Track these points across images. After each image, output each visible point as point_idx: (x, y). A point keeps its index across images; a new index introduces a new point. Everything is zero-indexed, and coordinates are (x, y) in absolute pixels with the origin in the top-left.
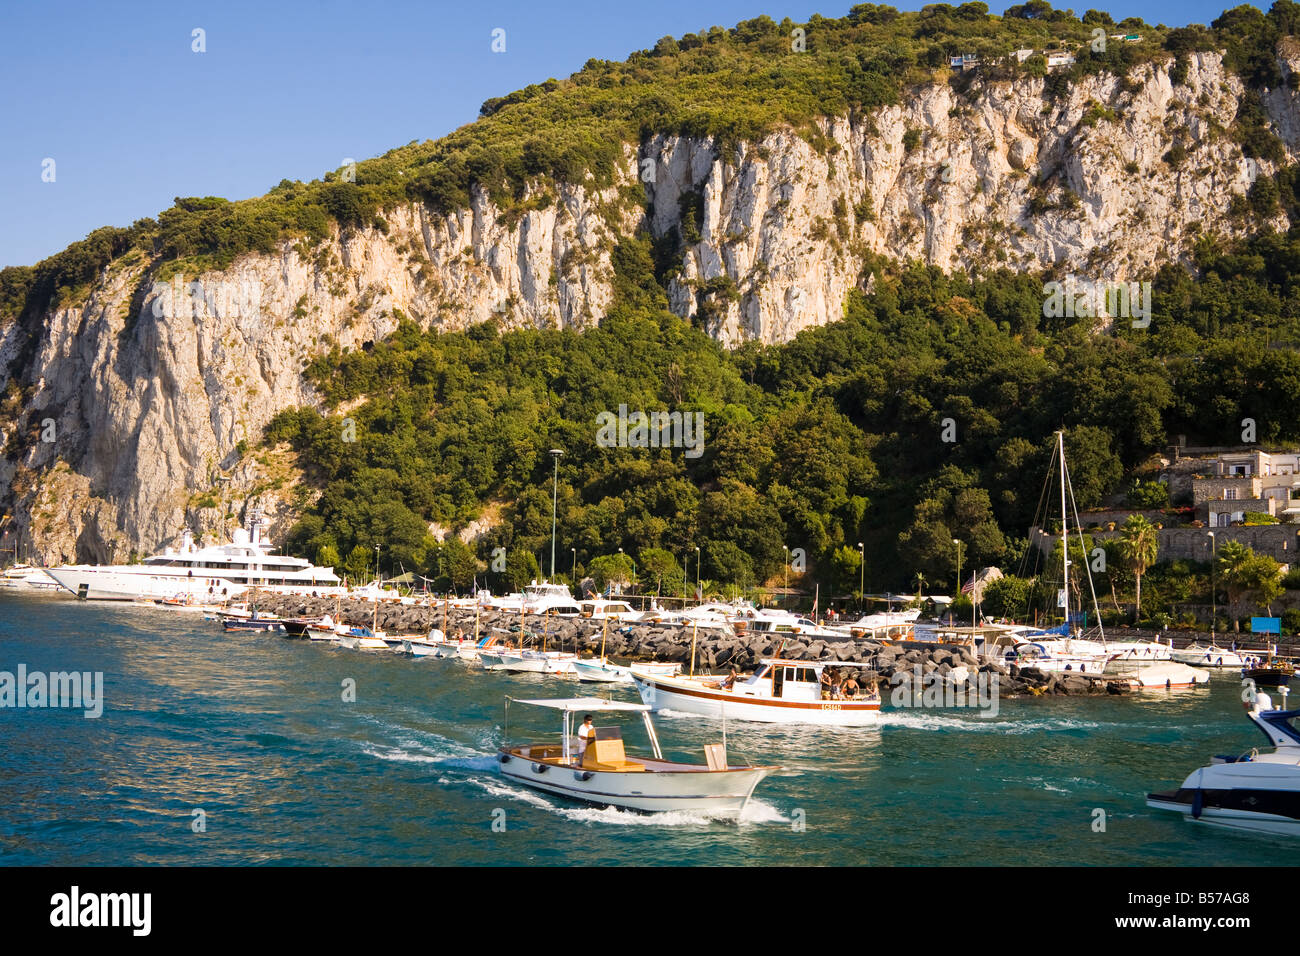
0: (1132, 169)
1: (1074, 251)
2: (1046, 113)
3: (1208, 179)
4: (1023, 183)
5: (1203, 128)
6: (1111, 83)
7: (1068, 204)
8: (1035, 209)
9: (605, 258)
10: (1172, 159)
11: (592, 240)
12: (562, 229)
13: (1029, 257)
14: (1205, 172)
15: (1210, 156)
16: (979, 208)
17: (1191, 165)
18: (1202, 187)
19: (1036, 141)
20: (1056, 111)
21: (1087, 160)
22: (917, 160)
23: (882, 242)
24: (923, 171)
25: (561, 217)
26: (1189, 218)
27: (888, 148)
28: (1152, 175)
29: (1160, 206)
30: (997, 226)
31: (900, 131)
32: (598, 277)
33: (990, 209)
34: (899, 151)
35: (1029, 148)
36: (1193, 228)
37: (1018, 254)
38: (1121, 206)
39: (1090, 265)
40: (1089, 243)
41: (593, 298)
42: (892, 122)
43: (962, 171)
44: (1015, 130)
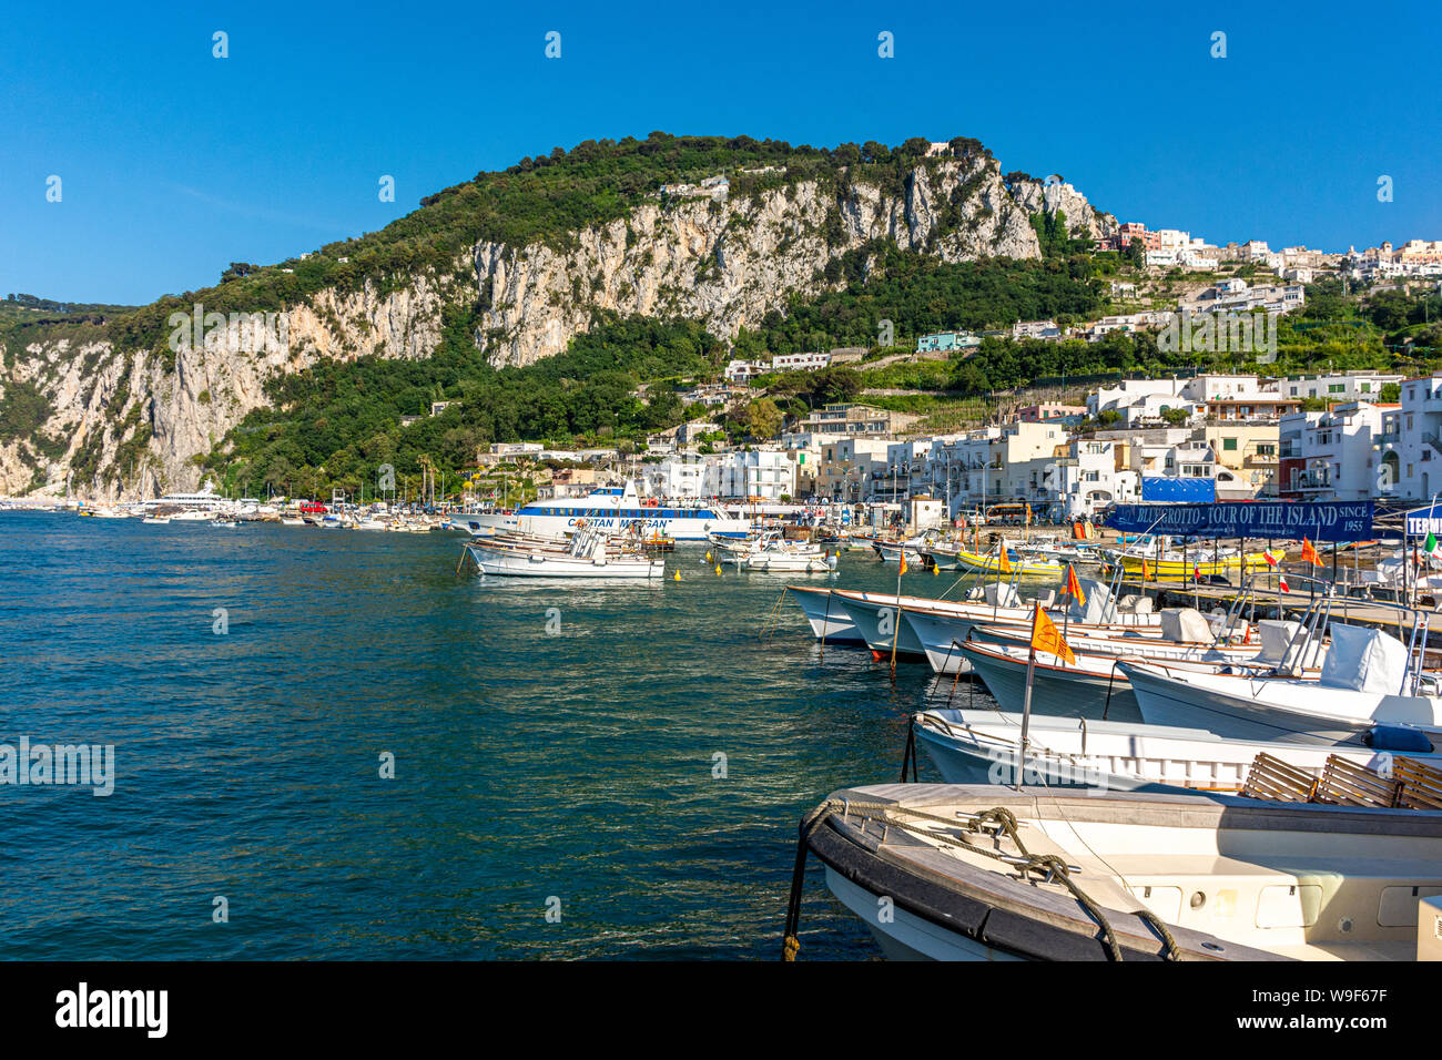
0: (756, 255)
1: (718, 305)
2: (710, 221)
3: (801, 260)
4: (694, 264)
5: (802, 228)
6: (747, 202)
7: (717, 277)
8: (700, 279)
9: (438, 318)
10: (782, 249)
11: (430, 308)
12: (413, 302)
13: (695, 308)
14: (799, 256)
15: (803, 246)
16: (670, 278)
17: (792, 252)
18: (797, 266)
19: (704, 238)
20: (715, 219)
21: (727, 250)
22: (634, 251)
23: (610, 301)
24: (636, 258)
25: (413, 295)
26: (788, 283)
27: (615, 245)
28: (767, 258)
29: (772, 276)
30: (678, 290)
31: (623, 233)
32: (431, 329)
33: (677, 279)
34: (622, 246)
35: (699, 243)
36: (790, 290)
37: (690, 306)
38: (746, 277)
39: (725, 313)
40: (726, 300)
41: (429, 342)
42: (618, 229)
43: (661, 255)
44: (691, 230)
